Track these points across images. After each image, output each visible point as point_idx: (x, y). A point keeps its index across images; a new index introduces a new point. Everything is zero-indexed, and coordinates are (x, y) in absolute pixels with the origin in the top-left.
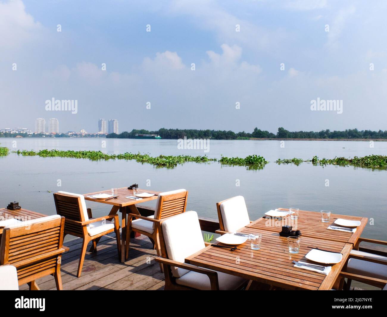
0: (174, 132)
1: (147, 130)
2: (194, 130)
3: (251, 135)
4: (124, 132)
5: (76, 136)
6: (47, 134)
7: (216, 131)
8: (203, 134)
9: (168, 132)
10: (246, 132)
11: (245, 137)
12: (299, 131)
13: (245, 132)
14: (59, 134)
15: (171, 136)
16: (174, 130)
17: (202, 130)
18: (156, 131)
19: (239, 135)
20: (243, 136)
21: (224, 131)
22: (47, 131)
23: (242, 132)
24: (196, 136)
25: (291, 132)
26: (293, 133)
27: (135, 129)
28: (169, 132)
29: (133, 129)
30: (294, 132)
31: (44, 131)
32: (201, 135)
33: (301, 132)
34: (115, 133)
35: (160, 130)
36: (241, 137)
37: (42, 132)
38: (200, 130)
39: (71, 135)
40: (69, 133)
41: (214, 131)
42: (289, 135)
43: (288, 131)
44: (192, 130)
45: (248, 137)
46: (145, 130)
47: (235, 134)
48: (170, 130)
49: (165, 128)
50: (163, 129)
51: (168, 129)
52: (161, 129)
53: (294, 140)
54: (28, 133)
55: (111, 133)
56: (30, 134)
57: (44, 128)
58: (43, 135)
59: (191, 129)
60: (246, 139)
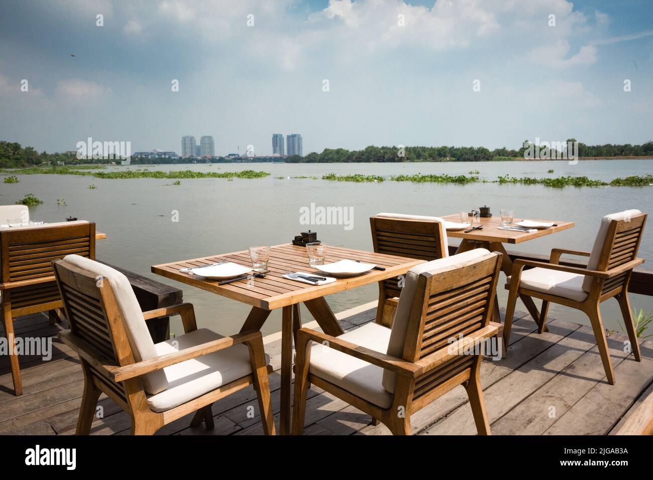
0: (390, 152)
1: (346, 149)
2: (420, 148)
3: (518, 153)
4: (312, 154)
5: (240, 161)
6: (199, 158)
7: (456, 149)
8: (436, 154)
9: (380, 152)
10: (509, 149)
11: (508, 156)
12: (605, 144)
13: (506, 149)
14: (215, 159)
15: (384, 157)
16: (389, 149)
17: (434, 147)
18: (360, 151)
19: (496, 154)
20: (503, 155)
21: (471, 148)
22: (198, 154)
23: (501, 148)
24: (424, 157)
25: (589, 146)
26: (594, 148)
27: (328, 148)
28: (382, 151)
29: (325, 149)
30: (595, 146)
31: (194, 155)
32: (433, 155)
33: (608, 146)
34: (298, 156)
35: (367, 149)
36: (501, 157)
37: (192, 156)
38: (430, 147)
39: (233, 159)
40: (231, 157)
41: (453, 147)
42: (586, 151)
43: (585, 145)
44: (418, 147)
45: (512, 156)
46: (343, 149)
47: (490, 153)
48: (383, 148)
49: (375, 145)
50: (372, 147)
51: (380, 146)
52: (369, 147)
53: (595, 159)
54: (173, 158)
55: (291, 154)
56: (175, 159)
57: (194, 151)
58: (193, 159)
59: (416, 146)
60: (510, 160)
